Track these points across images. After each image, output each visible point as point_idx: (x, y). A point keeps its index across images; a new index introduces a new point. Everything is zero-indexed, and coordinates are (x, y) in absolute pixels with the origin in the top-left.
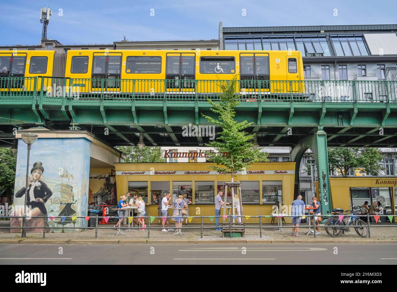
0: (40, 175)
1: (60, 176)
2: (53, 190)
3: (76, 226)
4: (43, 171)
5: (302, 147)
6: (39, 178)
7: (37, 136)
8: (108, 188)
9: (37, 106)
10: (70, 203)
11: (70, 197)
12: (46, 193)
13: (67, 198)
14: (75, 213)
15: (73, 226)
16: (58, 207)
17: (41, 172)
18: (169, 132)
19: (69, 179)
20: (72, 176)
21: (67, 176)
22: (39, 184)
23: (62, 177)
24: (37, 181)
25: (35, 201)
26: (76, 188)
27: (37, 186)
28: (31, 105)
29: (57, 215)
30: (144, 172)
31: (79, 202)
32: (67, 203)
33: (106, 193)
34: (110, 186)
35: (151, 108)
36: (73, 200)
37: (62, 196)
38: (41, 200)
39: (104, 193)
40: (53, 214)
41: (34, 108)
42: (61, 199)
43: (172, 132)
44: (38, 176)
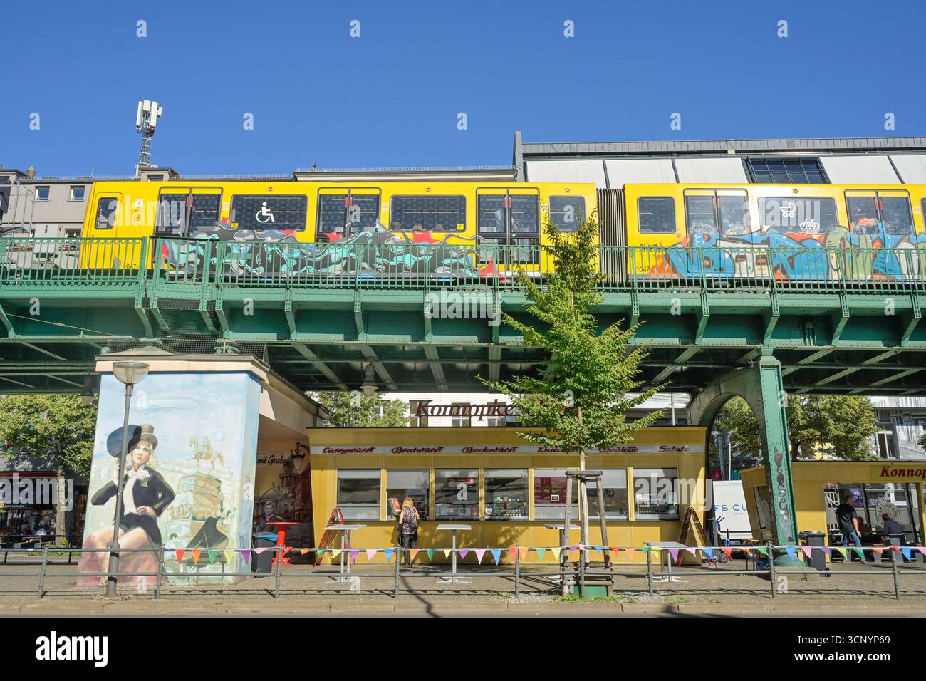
0: (147, 453)
1: (194, 457)
2: (178, 488)
3: (228, 570)
4: (155, 445)
5: (721, 394)
6: (146, 460)
7: (146, 366)
8: (288, 485)
9: (146, 301)
10: (215, 517)
11: (215, 505)
12: (160, 495)
13: (208, 506)
14: (225, 542)
15: (220, 571)
16: (187, 526)
17: (151, 447)
18: (431, 360)
19: (212, 463)
20: (219, 456)
21: (208, 456)
22: (146, 474)
23: (196, 460)
24: (140, 468)
25: (136, 513)
26: (229, 483)
27: (141, 478)
28: (133, 300)
29: (184, 544)
30: (372, 449)
31: (236, 514)
32: (207, 517)
33: (285, 494)
34: (293, 479)
35: (395, 306)
36: (222, 511)
37: (198, 502)
38: (149, 510)
39: (280, 495)
40: (176, 543)
41: (138, 305)
42: (195, 509)
43: (436, 360)
44: (143, 457)
